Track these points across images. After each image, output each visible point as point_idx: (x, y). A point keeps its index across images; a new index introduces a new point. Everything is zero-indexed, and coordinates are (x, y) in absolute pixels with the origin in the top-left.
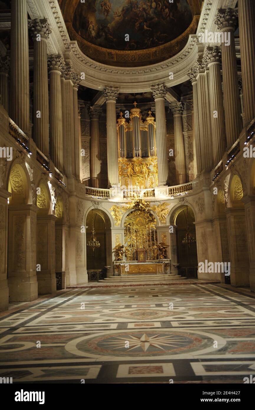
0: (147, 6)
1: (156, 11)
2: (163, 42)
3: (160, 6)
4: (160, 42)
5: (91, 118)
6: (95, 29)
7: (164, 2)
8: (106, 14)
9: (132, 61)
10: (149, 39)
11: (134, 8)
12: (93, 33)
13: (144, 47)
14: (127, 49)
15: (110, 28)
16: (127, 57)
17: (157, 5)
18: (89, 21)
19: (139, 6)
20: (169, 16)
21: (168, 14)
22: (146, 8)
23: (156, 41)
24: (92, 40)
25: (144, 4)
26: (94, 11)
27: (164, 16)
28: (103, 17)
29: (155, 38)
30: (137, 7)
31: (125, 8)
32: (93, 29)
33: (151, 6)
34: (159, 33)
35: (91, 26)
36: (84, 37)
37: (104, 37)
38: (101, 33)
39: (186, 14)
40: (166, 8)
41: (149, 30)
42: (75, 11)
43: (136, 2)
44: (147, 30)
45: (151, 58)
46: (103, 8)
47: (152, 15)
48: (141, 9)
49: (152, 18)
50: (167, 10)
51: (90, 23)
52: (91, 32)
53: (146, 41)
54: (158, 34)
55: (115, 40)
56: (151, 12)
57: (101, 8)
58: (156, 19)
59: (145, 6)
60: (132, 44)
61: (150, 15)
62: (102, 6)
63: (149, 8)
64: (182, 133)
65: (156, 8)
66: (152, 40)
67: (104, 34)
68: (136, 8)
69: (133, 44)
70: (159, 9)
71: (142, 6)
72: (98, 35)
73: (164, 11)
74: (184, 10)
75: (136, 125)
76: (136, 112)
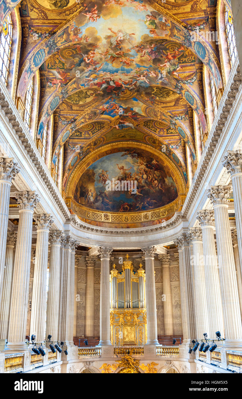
0: (139, 176)
1: (147, 181)
2: (152, 207)
3: (150, 177)
4: (151, 207)
5: (87, 266)
6: (94, 195)
7: (153, 176)
8: (103, 182)
9: (125, 222)
10: (141, 203)
11: (128, 178)
12: (92, 199)
13: (136, 210)
14: (121, 211)
15: (107, 194)
16: (121, 217)
17: (147, 177)
18: (88, 190)
19: (132, 176)
20: (158, 186)
21: (157, 185)
22: (138, 178)
23: (147, 206)
24: (90, 205)
25: (137, 175)
26: (93, 181)
27: (153, 186)
28: (101, 185)
29: (146, 203)
30: (131, 177)
31: (120, 178)
32: (92, 196)
33: (143, 177)
34: (150, 199)
35: (90, 193)
36: (84, 203)
37: (101, 201)
38: (98, 198)
39: (172, 188)
40: (156, 180)
41: (141, 195)
42: (77, 185)
43: (130, 173)
44: (139, 195)
45: (142, 220)
46: (101, 178)
47: (144, 184)
48: (134, 179)
49: (143, 186)
50: (156, 182)
51: (89, 191)
52: (90, 199)
53: (138, 205)
54: (148, 200)
55: (110, 203)
56: (142, 182)
57: (99, 178)
58: (147, 187)
59: (137, 177)
60: (125, 206)
61: (142, 184)
62: (100, 177)
63: (141, 179)
64: (170, 283)
65: (147, 178)
66: (143, 204)
67: (101, 199)
68: (129, 177)
69: (127, 206)
70: (150, 180)
71: (135, 176)
72: (96, 200)
73: (153, 182)
74: (170, 185)
75: (128, 277)
76: (128, 265)
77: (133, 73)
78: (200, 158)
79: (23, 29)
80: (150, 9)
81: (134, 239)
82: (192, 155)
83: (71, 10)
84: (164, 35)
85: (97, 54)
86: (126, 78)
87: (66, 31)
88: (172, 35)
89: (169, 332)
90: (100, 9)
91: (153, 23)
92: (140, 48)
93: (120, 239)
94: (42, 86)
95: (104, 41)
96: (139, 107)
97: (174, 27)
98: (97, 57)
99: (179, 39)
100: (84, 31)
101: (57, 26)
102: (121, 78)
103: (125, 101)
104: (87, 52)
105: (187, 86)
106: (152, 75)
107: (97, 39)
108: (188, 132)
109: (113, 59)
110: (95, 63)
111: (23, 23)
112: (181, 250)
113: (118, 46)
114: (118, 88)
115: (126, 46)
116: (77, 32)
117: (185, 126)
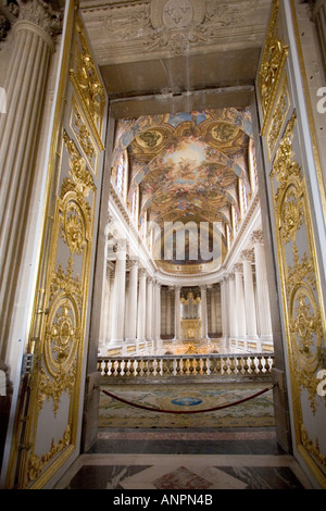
9: (189, 271)
75: (191, 302)
76: (191, 295)
77: (195, 184)
78: (235, 234)
79: (129, 160)
80: (206, 145)
81: (195, 280)
82: (231, 231)
83: (158, 148)
84: (215, 161)
85: (173, 173)
86: (191, 187)
87: (155, 161)
88: (220, 161)
89: (214, 331)
90: (175, 146)
91: (208, 153)
92: (200, 168)
93: (186, 280)
94: (141, 194)
95: (177, 165)
96: (198, 203)
97: (221, 156)
98: (173, 175)
99: (224, 163)
100: (165, 160)
101: (150, 157)
102: (188, 186)
103: (190, 200)
104: (167, 172)
105: (228, 191)
106: (207, 184)
107: (173, 164)
108: (228, 218)
109: (183, 175)
110: (172, 179)
111: (129, 156)
112: (223, 287)
113: (186, 168)
114: (186, 193)
115: (191, 168)
116: (161, 160)
117: (227, 214)
